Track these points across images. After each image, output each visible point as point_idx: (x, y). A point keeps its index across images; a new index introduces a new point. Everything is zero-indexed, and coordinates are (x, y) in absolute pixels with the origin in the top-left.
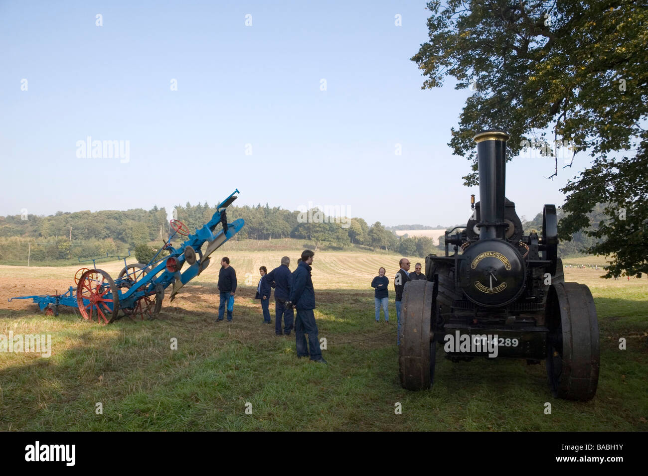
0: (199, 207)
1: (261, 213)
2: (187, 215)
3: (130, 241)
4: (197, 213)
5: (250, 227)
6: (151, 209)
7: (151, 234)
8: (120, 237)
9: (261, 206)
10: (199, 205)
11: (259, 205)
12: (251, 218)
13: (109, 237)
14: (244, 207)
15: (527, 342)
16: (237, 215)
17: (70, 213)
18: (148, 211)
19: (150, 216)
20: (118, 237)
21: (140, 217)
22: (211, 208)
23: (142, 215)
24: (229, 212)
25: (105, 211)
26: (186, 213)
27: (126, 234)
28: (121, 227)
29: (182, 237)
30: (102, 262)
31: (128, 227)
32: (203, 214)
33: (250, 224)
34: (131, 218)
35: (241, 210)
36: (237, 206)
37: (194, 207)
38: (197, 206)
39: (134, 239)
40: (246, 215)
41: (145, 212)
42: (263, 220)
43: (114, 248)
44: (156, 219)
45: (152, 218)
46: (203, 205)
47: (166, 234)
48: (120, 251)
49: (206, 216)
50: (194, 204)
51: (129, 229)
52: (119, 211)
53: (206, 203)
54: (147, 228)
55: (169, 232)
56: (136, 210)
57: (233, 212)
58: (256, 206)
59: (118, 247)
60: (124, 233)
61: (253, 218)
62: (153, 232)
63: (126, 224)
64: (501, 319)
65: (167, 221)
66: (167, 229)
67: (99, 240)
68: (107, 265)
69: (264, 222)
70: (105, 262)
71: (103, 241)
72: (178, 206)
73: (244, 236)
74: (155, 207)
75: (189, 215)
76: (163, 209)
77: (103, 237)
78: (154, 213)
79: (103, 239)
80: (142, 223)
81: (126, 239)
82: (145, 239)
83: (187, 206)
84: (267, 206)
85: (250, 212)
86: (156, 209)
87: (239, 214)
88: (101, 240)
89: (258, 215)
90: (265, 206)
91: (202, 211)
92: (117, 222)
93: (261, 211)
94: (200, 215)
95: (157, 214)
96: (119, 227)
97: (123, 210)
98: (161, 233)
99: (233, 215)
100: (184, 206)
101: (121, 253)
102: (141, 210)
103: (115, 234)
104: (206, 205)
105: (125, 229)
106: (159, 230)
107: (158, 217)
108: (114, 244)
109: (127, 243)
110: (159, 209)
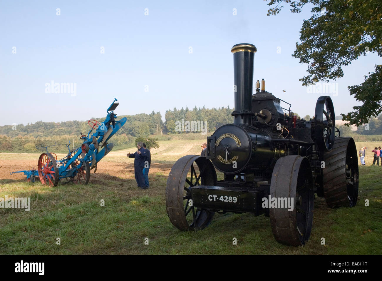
0: (182, 110)
1: (224, 112)
2: (174, 116)
3: (137, 135)
4: (181, 114)
5: (217, 123)
6: (150, 114)
7: (151, 130)
8: (131, 132)
9: (225, 108)
10: (182, 109)
11: (223, 107)
12: (218, 116)
13: (124, 133)
14: (212, 109)
15: (243, 199)
16: (208, 115)
17: (99, 118)
18: (149, 115)
19: (150, 118)
20: (130, 133)
21: (143, 119)
22: (190, 110)
23: (145, 117)
24: (203, 113)
25: (121, 116)
26: (174, 115)
27: (135, 131)
28: (131, 126)
29: (171, 131)
30: (119, 150)
31: (136, 126)
32: (185, 115)
33: (217, 121)
34: (138, 120)
35: (211, 111)
36: (208, 109)
37: (179, 110)
38: (181, 110)
39: (139, 134)
40: (214, 114)
41: (147, 115)
42: (225, 117)
43: (127, 140)
44: (154, 120)
45: (151, 119)
46: (185, 109)
47: (162, 129)
48: (131, 142)
49: (187, 117)
50: (179, 109)
51: (136, 127)
52: (130, 116)
53: (187, 108)
54: (148, 126)
55: (163, 128)
56: (141, 114)
57: (205, 113)
58: (221, 108)
59: (130, 139)
60: (133, 130)
61: (219, 116)
62: (153, 128)
63: (135, 124)
64: (241, 183)
65: (162, 121)
66: (162, 126)
67: (117, 135)
68: (123, 151)
69: (226, 118)
70: (121, 149)
71: (120, 135)
72: (168, 110)
73: (213, 129)
74: (153, 112)
75: (176, 116)
76: (158, 113)
77: (120, 133)
78: (152, 116)
79: (120, 134)
80: (145, 123)
81: (135, 134)
82: (147, 133)
83: (174, 110)
84: (229, 108)
85: (217, 112)
86: (154, 113)
87: (209, 114)
88: (119, 135)
89: (223, 114)
90: (227, 108)
91: (184, 113)
92: (129, 123)
93: (224, 111)
94: (183, 116)
95: (154, 116)
96: (130, 126)
97: (133, 115)
98: (157, 129)
99: (205, 115)
100: (172, 110)
101: (132, 143)
102: (144, 114)
103: (128, 131)
104: (187, 109)
105: (134, 128)
106: (156, 127)
107: (155, 118)
108: (127, 137)
109: (136, 136)
110: (156, 113)
